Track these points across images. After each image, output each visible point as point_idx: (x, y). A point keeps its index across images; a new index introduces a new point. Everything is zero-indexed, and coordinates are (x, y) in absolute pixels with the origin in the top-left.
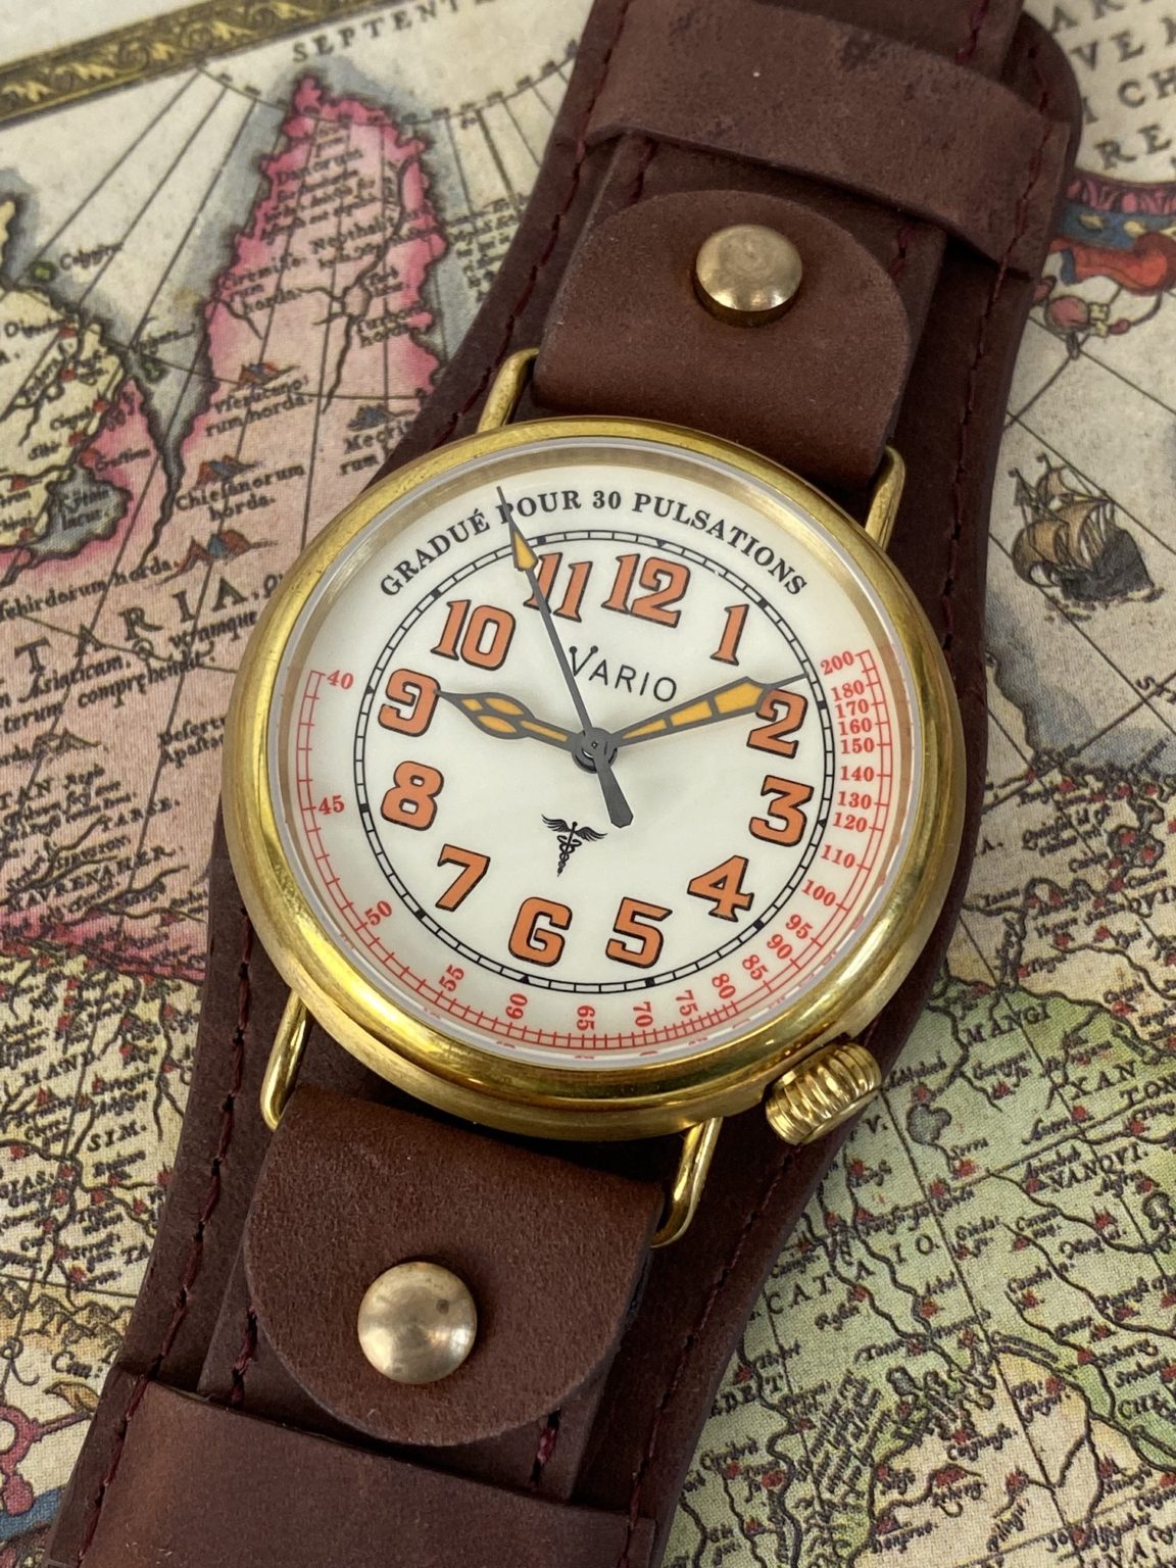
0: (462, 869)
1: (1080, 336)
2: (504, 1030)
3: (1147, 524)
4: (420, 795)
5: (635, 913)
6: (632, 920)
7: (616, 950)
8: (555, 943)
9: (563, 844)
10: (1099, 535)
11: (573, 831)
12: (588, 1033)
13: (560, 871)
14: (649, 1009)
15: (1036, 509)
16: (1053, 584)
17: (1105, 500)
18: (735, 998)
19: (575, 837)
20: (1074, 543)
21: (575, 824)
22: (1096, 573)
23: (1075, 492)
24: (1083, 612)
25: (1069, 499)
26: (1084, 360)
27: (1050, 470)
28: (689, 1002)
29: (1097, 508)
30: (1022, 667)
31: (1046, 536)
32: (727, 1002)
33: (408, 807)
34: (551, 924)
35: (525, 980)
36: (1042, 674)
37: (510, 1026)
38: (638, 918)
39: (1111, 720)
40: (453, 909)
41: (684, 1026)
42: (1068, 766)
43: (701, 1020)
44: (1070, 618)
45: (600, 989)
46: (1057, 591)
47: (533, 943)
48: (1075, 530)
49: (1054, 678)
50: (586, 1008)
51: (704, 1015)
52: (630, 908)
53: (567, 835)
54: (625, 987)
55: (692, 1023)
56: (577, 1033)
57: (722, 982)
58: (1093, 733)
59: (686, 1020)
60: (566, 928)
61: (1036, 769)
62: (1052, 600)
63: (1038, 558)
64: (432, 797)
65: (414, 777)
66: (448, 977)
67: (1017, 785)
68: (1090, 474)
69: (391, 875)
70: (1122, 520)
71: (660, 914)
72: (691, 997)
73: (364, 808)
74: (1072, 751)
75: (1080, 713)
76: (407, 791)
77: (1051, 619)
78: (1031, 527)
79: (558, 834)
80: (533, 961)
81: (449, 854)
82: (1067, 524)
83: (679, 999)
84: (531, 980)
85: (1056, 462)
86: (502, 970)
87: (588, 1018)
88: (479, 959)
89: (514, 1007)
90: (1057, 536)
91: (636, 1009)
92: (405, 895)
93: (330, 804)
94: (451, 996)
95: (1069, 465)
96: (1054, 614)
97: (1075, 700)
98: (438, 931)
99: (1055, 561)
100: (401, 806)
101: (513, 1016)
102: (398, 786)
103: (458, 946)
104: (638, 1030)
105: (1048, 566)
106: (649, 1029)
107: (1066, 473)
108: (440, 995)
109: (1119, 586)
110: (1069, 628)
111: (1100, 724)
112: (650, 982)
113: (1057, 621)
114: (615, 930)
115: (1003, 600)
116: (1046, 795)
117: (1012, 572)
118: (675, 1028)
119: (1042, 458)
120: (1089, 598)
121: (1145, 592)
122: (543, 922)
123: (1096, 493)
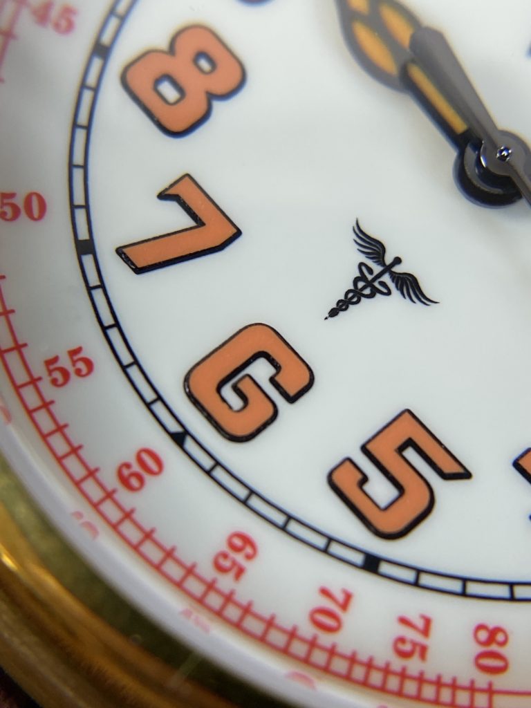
0: (189, 222)
2: (96, 493)
4: (197, 85)
5: (410, 443)
6: (401, 449)
7: (347, 481)
8: (260, 411)
9: (362, 278)
11: (388, 269)
12: (226, 583)
13: (333, 313)
14: (345, 606)
18: (500, 681)
19: (386, 278)
21: (398, 261)
28: (419, 638)
32: (482, 680)
33: (168, 91)
34: (272, 380)
35: (179, 438)
37: (109, 495)
38: (410, 454)
40: (139, 271)
41: (387, 671)
43: (421, 680)
45: (286, 523)
47: (227, 391)
50: (247, 540)
51: (431, 675)
52: (407, 430)
53: (377, 269)
54: (328, 546)
55: (403, 675)
56: (206, 570)
57: (491, 639)
59: (397, 664)
60: (292, 399)
64: (211, 97)
65: (201, 54)
66: (65, 362)
69: (78, 167)
71: (450, 467)
72: (426, 631)
73: (101, 51)
76: (181, 67)
79: (363, 258)
80: (210, 418)
81: (184, 191)
83: (404, 621)
84: (189, 444)
86: (154, 402)
87: (239, 558)
88: (130, 365)
89: (136, 468)
91: (325, 592)
92: (80, 207)
93: (55, 13)
94: (49, 391)
98: (96, 287)
100: (158, 81)
101: (125, 481)
102: (172, 49)
103: (111, 327)
104: (307, 630)
106: (326, 639)
108: (34, 381)
112: (371, 564)
114: (365, 449)
118: (370, 665)
122: (261, 371)
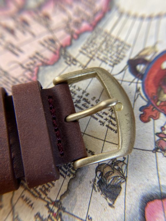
1: (159, 150)
3: (127, 193)
10: (116, 182)
15: (112, 163)
16: (98, 178)
17: (125, 178)
20: (110, 177)
22: (107, 186)
23: (122, 170)
24: (97, 189)
25: (119, 170)
26: (154, 154)
27: (123, 161)
29: (122, 177)
30: (76, 183)
31: (108, 169)
36: (78, 189)
39: (76, 215)
42: (60, 211)
44: (93, 187)
46: (97, 180)
48: (114, 175)
49: (78, 192)
58: (71, 212)
61: (55, 203)
62: (95, 180)
63: (102, 171)
67: (49, 201)
68: (129, 171)
70: (123, 186)
74: (64, 209)
75: (73, 205)
77: (91, 182)
78: (108, 165)
82: (114, 173)
85: (126, 161)
90: (109, 172)
95: (127, 165)
96: (92, 183)
97: (76, 201)
99: (104, 175)
105: (101, 174)
107: (125, 165)
109: (108, 195)
110: (91, 188)
111: (74, 213)
113: (91, 185)
115: (88, 169)
116: (51, 211)
117: (95, 167)
119: (125, 158)
120: (101, 189)
121: (111, 203)
123: (125, 175)
